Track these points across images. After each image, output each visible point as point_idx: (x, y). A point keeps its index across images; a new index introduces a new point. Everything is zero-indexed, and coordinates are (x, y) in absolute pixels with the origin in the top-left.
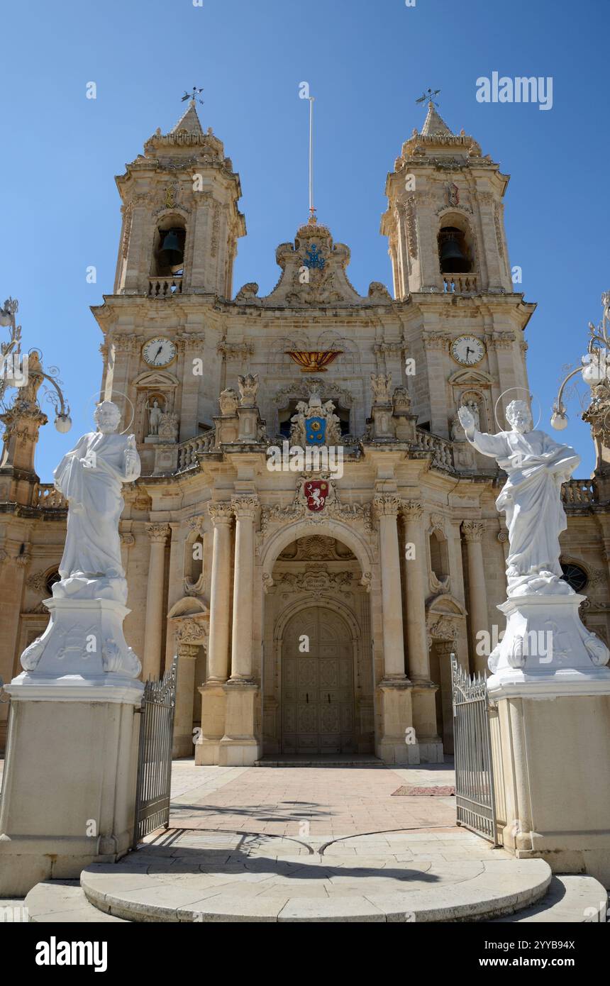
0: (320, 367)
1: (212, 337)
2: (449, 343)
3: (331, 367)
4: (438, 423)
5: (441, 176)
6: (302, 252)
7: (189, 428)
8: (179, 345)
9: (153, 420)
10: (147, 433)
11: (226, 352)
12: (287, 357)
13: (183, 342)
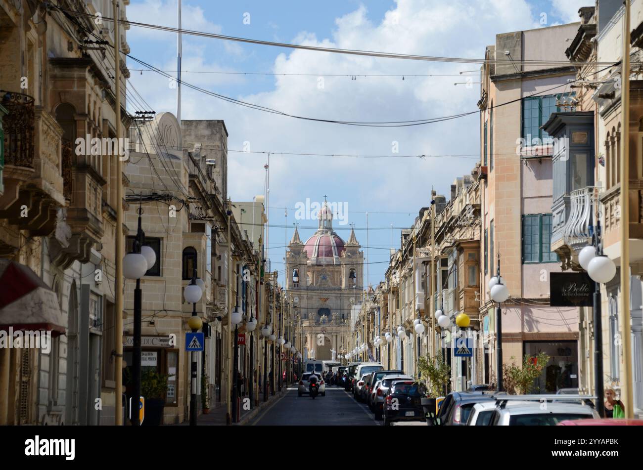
0: (325, 301)
1: (305, 296)
2: (349, 298)
3: (327, 301)
4: (345, 315)
5: (351, 259)
6: (322, 276)
7: (303, 316)
8: (300, 299)
9: (296, 313)
10: (295, 316)
11: (308, 298)
12: (319, 299)
13: (300, 298)
